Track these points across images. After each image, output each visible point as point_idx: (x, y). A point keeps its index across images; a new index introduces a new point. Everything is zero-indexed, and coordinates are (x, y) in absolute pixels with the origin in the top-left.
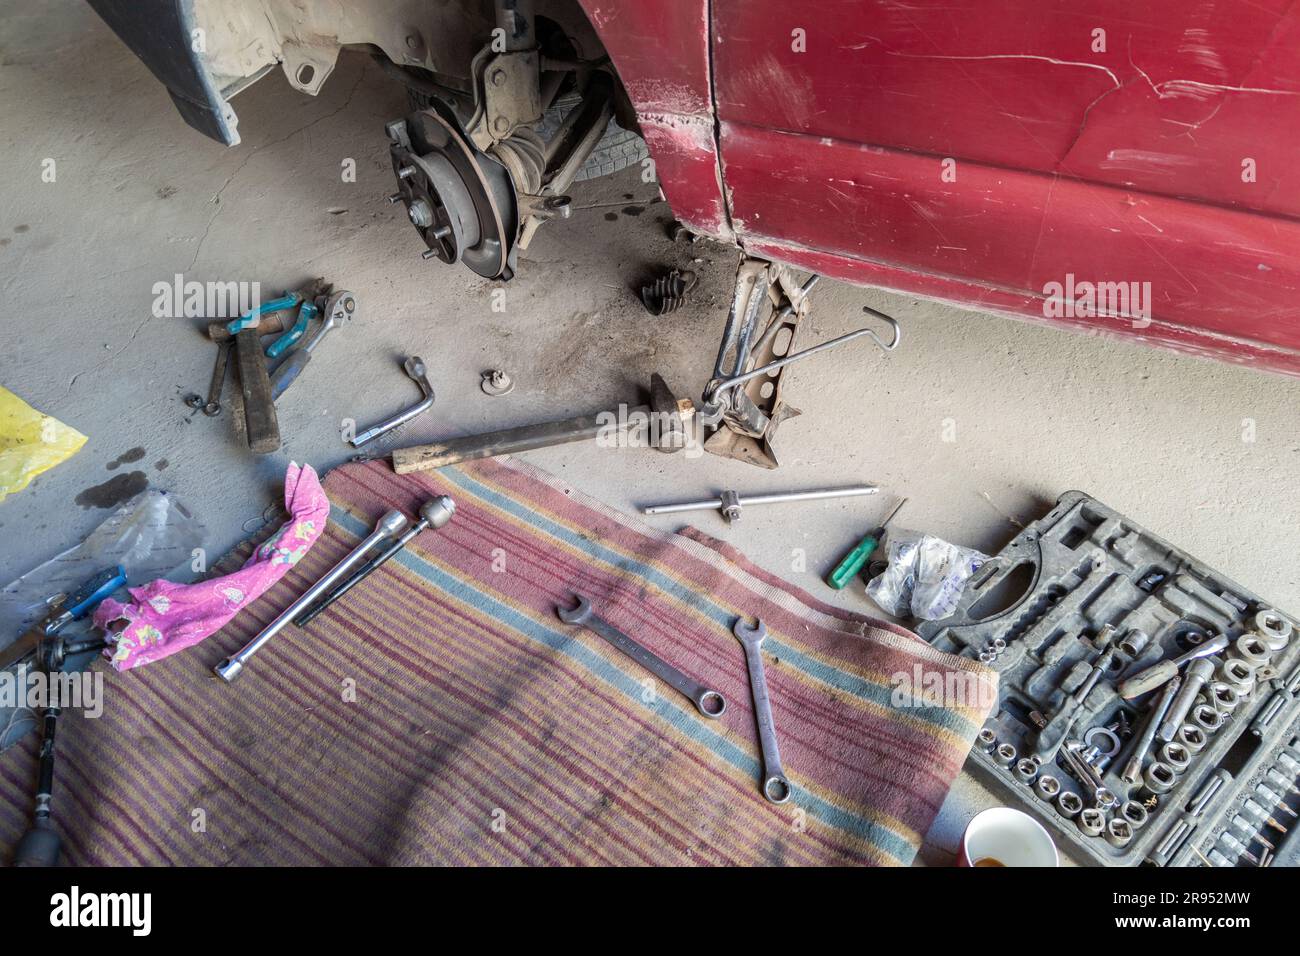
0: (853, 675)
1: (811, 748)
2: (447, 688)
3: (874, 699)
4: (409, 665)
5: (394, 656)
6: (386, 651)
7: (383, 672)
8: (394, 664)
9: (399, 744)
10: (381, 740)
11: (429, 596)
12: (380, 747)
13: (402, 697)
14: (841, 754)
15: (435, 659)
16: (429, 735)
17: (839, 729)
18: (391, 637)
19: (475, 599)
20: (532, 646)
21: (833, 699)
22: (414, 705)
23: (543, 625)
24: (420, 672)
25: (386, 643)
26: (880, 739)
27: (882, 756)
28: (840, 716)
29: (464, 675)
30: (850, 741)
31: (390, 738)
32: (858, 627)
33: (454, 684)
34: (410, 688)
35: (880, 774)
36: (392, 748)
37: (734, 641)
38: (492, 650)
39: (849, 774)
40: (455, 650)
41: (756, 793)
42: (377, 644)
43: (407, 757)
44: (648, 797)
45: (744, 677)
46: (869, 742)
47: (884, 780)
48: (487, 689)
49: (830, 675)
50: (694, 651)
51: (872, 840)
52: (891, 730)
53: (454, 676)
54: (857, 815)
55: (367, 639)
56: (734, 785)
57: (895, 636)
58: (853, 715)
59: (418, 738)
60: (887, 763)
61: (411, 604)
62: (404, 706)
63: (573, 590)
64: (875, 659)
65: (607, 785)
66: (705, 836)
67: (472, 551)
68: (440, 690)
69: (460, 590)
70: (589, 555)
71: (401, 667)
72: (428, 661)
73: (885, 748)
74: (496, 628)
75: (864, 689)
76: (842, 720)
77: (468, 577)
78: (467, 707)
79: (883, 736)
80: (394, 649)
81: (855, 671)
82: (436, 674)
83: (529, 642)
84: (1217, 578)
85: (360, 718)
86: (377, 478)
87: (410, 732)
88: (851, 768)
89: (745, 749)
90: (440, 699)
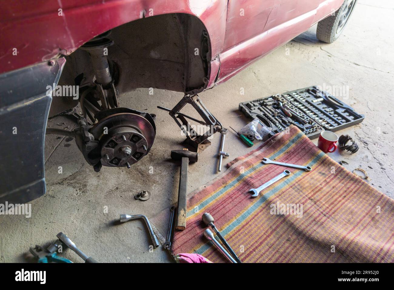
0: (283, 147)
1: (298, 161)
2: (275, 230)
3: (291, 145)
4: (266, 239)
5: (261, 243)
6: (259, 245)
7: (267, 247)
8: (265, 243)
9: (294, 244)
10: (293, 249)
11: (239, 230)
12: (295, 250)
13: (277, 243)
14: (301, 156)
15: (264, 232)
16: (291, 236)
17: (295, 154)
18: (254, 243)
19: (243, 217)
20: (263, 206)
21: (288, 153)
22: (280, 239)
23: (256, 202)
24: (268, 236)
25: (256, 245)
26: (300, 148)
27: (304, 148)
28: (292, 153)
29: (271, 224)
30: (299, 153)
31: (292, 247)
32: (272, 142)
33: (274, 228)
34: (274, 240)
35: (308, 150)
36: (295, 247)
37: (268, 165)
38: (263, 216)
39: (306, 156)
40: (262, 226)
41: (308, 173)
42: (257, 247)
43: (299, 243)
44: (310, 191)
45: (278, 166)
46: (300, 150)
47: (310, 150)
48: (277, 219)
49: (282, 151)
50: (270, 173)
51: (322, 156)
52: (299, 145)
53: (271, 227)
54: (315, 157)
55: (254, 250)
56: (306, 175)
57: (279, 135)
58: (293, 150)
59: (292, 239)
60: (306, 148)
61: (242, 235)
62: (280, 242)
63: (245, 193)
64: (283, 141)
65: (307, 198)
66: (319, 184)
67: (224, 215)
68: (275, 232)
69: (239, 221)
70: (233, 187)
71: (266, 242)
72: (264, 234)
73: (303, 147)
74: (256, 214)
75: (288, 146)
76: (293, 153)
77: (234, 218)
78: (282, 225)
79: (300, 147)
80: (259, 243)
81: (283, 146)
82: (269, 232)
83: (262, 207)
84: (266, 98)
85: (284, 255)
86: (184, 237)
87: (290, 241)
88: (305, 155)
89: (297, 172)
90: (278, 232)
